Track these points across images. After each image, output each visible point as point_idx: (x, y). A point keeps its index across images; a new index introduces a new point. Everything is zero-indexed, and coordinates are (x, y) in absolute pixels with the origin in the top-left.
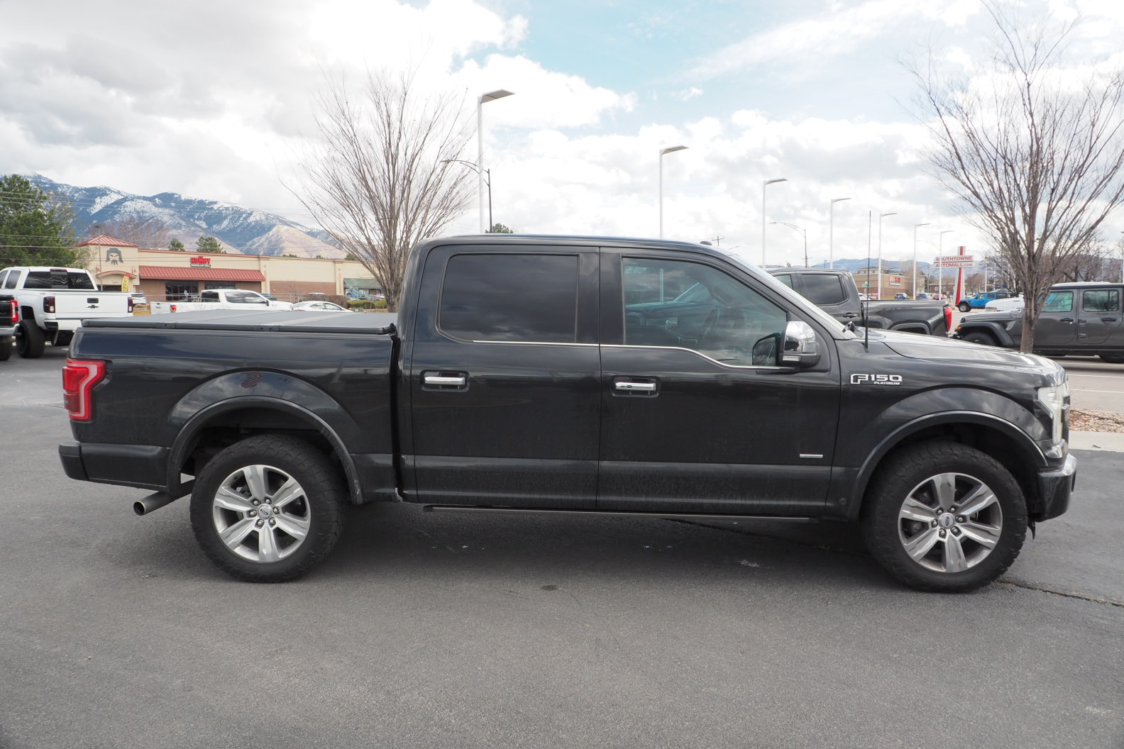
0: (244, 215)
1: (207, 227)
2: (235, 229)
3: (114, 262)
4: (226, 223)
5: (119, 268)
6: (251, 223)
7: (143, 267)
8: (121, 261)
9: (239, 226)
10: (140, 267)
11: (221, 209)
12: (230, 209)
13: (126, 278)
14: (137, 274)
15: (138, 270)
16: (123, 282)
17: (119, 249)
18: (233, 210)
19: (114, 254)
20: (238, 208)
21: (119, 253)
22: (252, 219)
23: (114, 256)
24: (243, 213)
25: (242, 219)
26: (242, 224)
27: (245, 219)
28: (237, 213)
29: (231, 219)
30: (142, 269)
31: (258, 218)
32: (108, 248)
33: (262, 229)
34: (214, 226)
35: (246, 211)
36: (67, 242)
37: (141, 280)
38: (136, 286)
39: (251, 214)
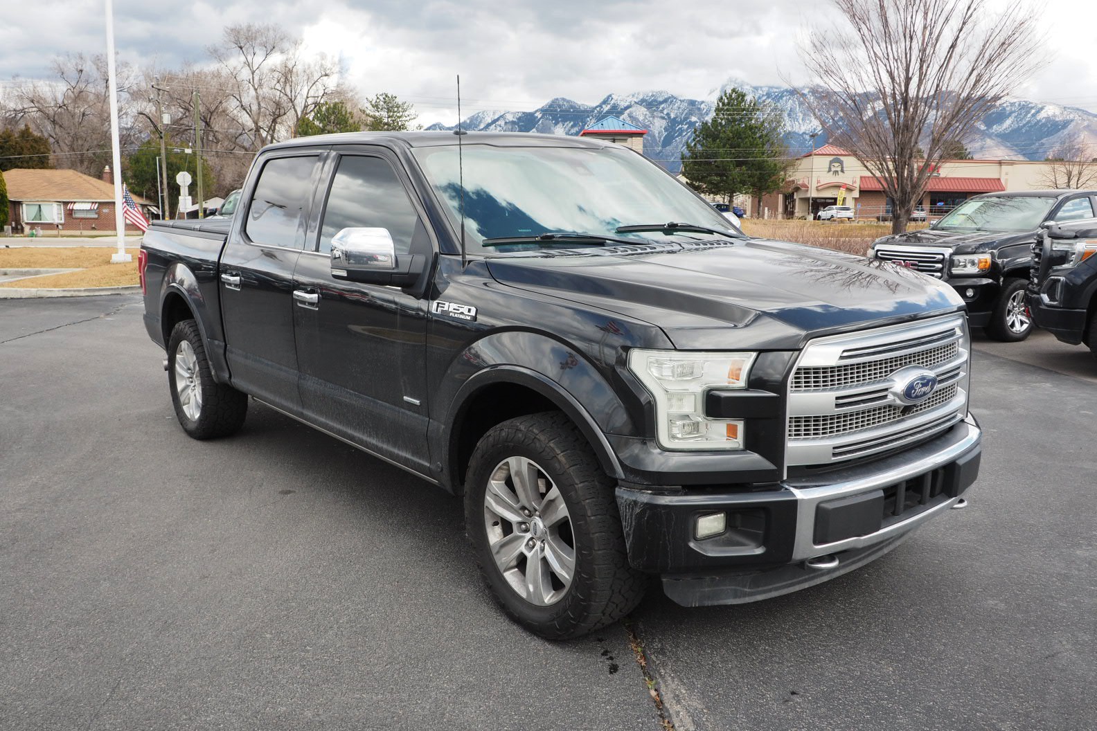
0: (1033, 111)
1: (985, 128)
2: (1019, 129)
3: (836, 172)
4: (1008, 122)
5: (840, 179)
6: (1040, 121)
7: (865, 177)
8: (842, 171)
9: (1024, 125)
10: (861, 177)
11: (1005, 105)
12: (1017, 105)
13: (843, 190)
14: (857, 185)
15: (858, 180)
16: (840, 194)
17: (842, 158)
18: (1019, 105)
19: (836, 164)
20: (1026, 102)
21: (841, 163)
22: (1042, 115)
23: (837, 167)
24: (1032, 108)
25: (1029, 115)
26: (1029, 122)
27: (1034, 115)
28: (1025, 108)
29: (1015, 117)
30: (863, 179)
31: (1050, 113)
32: (831, 158)
33: (1053, 127)
34: (995, 127)
35: (1036, 105)
36: (773, 154)
37: (861, 192)
38: (855, 199)
39: (1042, 109)
